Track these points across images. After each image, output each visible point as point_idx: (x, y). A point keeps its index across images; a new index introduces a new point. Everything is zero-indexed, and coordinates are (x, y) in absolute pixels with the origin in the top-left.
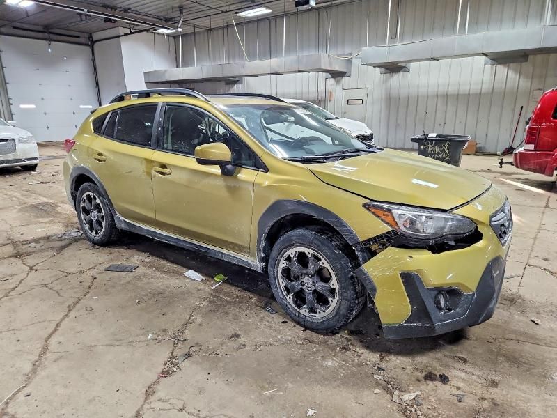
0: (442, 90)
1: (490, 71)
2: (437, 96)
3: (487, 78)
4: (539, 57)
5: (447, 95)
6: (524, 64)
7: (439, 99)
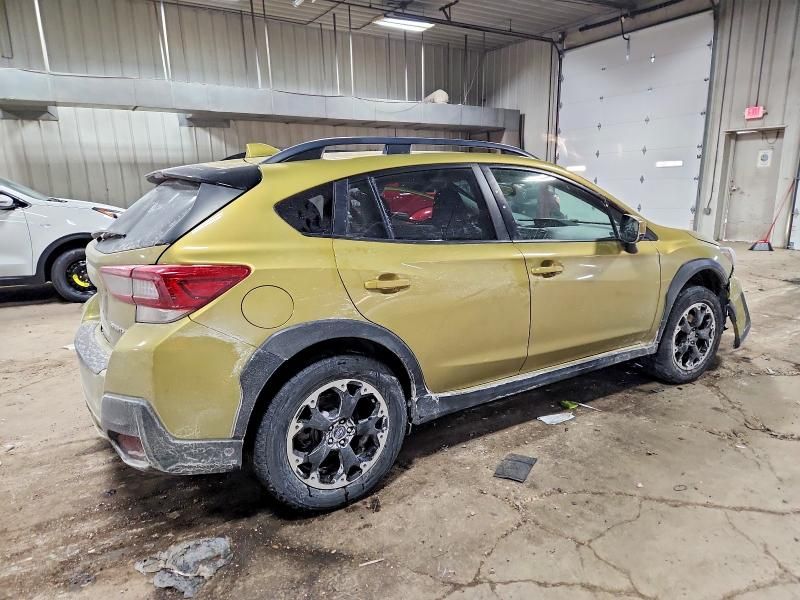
0: (124, 155)
1: (188, 135)
2: (120, 164)
3: (187, 143)
4: (241, 124)
5: (136, 163)
6: (226, 129)
7: (124, 169)
